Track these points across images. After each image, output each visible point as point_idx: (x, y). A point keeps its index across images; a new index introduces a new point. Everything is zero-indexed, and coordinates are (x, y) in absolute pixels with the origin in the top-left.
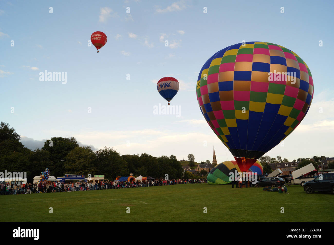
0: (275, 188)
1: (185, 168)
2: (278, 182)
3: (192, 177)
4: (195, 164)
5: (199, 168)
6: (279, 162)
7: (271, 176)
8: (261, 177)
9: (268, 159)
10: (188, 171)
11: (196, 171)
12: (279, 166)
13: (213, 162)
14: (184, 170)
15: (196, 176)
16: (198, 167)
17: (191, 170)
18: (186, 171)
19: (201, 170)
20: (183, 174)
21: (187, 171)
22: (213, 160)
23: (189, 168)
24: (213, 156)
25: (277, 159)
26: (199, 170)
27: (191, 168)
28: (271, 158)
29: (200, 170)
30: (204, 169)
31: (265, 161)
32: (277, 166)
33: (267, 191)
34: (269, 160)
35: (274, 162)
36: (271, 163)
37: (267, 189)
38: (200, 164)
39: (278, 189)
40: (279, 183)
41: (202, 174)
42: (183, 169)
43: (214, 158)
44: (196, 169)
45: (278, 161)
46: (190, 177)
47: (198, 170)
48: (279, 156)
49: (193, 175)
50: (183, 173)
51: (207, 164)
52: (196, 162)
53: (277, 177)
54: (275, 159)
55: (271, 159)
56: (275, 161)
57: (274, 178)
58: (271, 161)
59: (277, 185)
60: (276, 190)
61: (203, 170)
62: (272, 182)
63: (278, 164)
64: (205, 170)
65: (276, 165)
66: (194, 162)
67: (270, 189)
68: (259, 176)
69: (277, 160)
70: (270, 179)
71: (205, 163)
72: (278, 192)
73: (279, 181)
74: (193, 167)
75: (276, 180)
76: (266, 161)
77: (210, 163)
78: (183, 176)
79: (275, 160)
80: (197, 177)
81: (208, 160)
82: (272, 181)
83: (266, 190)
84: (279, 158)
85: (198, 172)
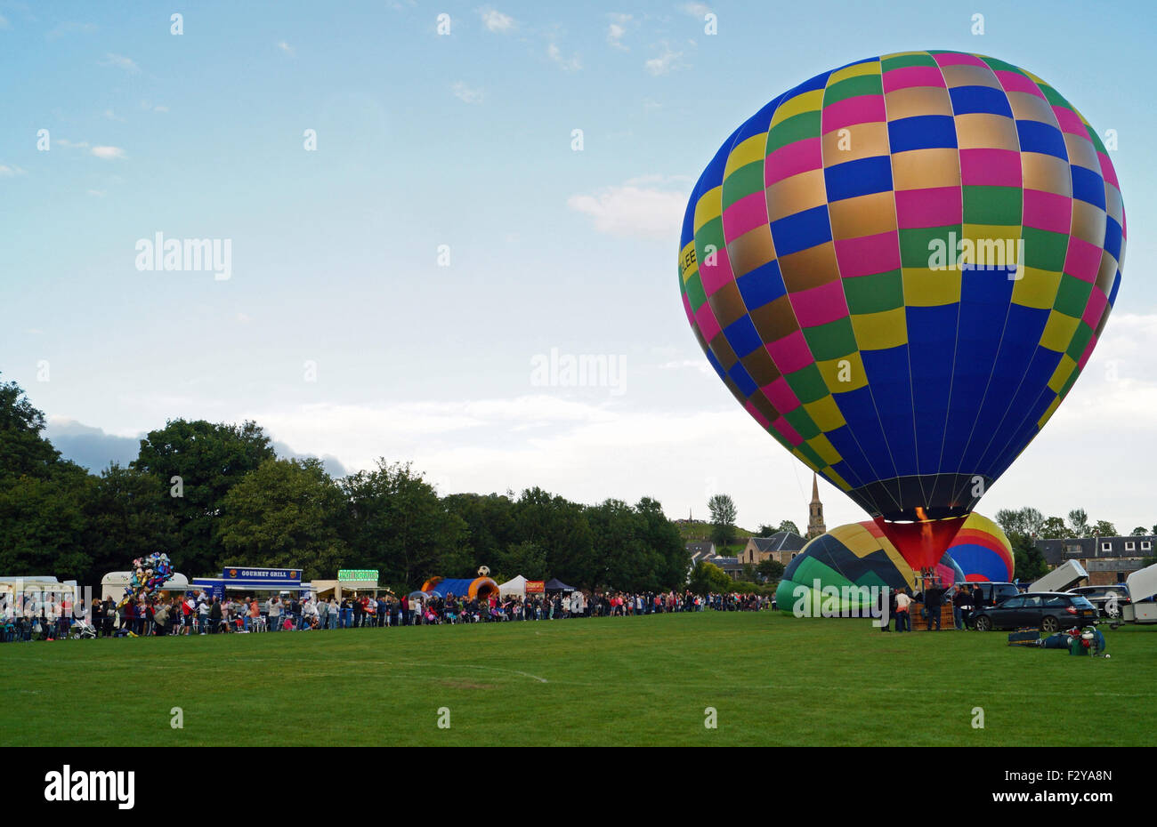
0: (1056, 635)
1: (697, 551)
2: (1070, 613)
3: (723, 583)
4: (738, 536)
5: (751, 551)
6: (1078, 533)
7: (1037, 587)
8: (1000, 591)
9: (1031, 523)
10: (709, 564)
11: (740, 562)
12: (1078, 549)
13: (809, 528)
14: (693, 558)
15: (738, 583)
16: (750, 546)
17: (719, 557)
18: (700, 563)
19: (759, 557)
20: (689, 574)
21: (706, 560)
22: (811, 521)
23: (713, 550)
24: (811, 505)
25: (1068, 524)
26: (752, 558)
27: (723, 550)
28: (1047, 518)
29: (756, 561)
30: (771, 556)
31: (1022, 529)
32: (1069, 549)
33: (1023, 645)
34: (1038, 527)
35: (1057, 533)
36: (1046, 536)
37: (1023, 636)
38: (757, 535)
39: (1070, 640)
40: (1073, 616)
41: (764, 574)
42: (690, 555)
43: (815, 513)
44: (740, 557)
45: (1075, 529)
46: (714, 585)
47: (747, 561)
48: (1078, 512)
49: (728, 580)
50: (689, 570)
51: (784, 535)
52: (740, 527)
53: (1067, 593)
54: (1060, 521)
55: (1046, 522)
56: (1062, 532)
57: (1054, 596)
58: (1043, 530)
59: (1062, 625)
60: (1059, 644)
61: (767, 558)
62: (1046, 612)
63: (1074, 541)
64: (777, 557)
65: (1064, 546)
66: (733, 529)
67: (1036, 636)
68: (992, 585)
69: (1068, 528)
70: (1037, 600)
71: (778, 531)
72: (1067, 652)
73: (1072, 609)
74: (729, 548)
75: (1062, 603)
76: (1026, 531)
77: (798, 532)
78: (688, 582)
79: (1062, 525)
80: (744, 585)
81: (788, 522)
82: (1043, 610)
83: (1020, 642)
84: (1078, 519)
85: (748, 567)
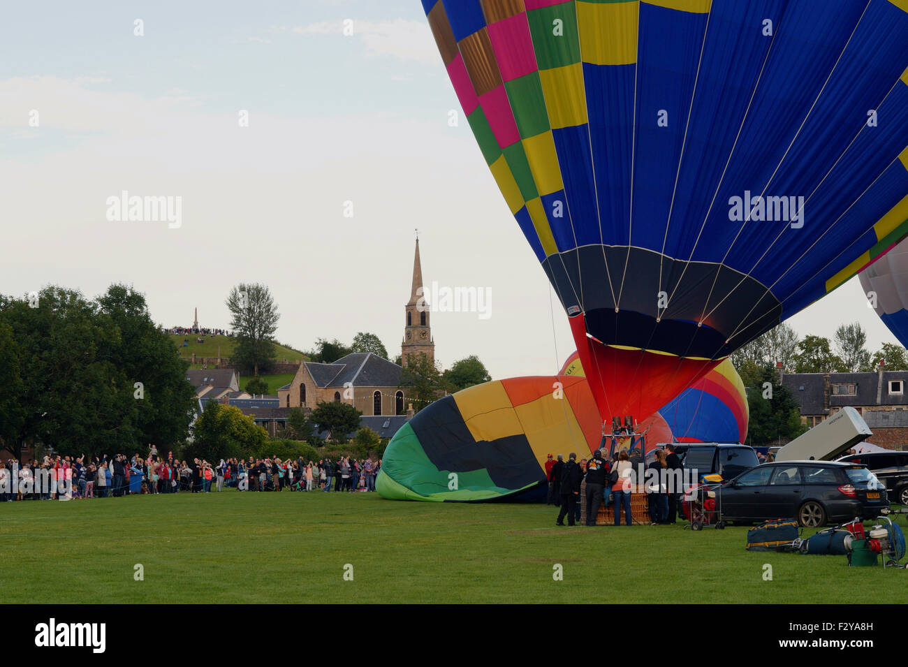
0: (824, 531)
1: (207, 384)
2: (844, 496)
3: (252, 443)
4: (279, 359)
5: (303, 387)
6: (850, 365)
7: (790, 453)
8: (730, 458)
9: (777, 345)
10: (227, 407)
11: (283, 404)
12: (850, 391)
13: (404, 346)
14: (201, 394)
15: (279, 441)
16: (301, 377)
17: (245, 396)
18: (212, 406)
19: (317, 397)
20: (191, 425)
21: (222, 401)
22: (408, 335)
23: (234, 384)
24: (411, 307)
25: (836, 349)
26: (303, 398)
27: (253, 383)
28: (802, 338)
29: (311, 403)
30: (338, 396)
31: (760, 356)
32: (836, 391)
33: (770, 549)
34: (787, 354)
35: (818, 364)
36: (799, 369)
37: (771, 534)
38: (312, 357)
39: (848, 541)
40: (848, 501)
41: (324, 427)
42: (193, 390)
43: (416, 320)
44: (282, 396)
45: (845, 358)
46: (238, 446)
47: (295, 402)
48: (850, 330)
49: (261, 436)
50: (191, 418)
51: (361, 358)
52: (283, 343)
53: (836, 462)
54: (823, 344)
55: (800, 345)
56: (826, 361)
57: (818, 466)
58: (796, 357)
59: (835, 515)
60: (831, 548)
61: (330, 398)
62: (806, 493)
63: (845, 378)
64: (348, 393)
65: (828, 384)
66: (270, 345)
67: (792, 534)
68: (718, 449)
69: (835, 354)
70: (792, 473)
71: (349, 351)
72: (843, 559)
73: (849, 489)
74: (262, 380)
75: (832, 479)
76: (767, 359)
77: (385, 353)
78: (190, 440)
79: (826, 350)
80: (287, 445)
81: (368, 336)
82: (801, 489)
83: (767, 544)
84: (851, 340)
85: (296, 415)
